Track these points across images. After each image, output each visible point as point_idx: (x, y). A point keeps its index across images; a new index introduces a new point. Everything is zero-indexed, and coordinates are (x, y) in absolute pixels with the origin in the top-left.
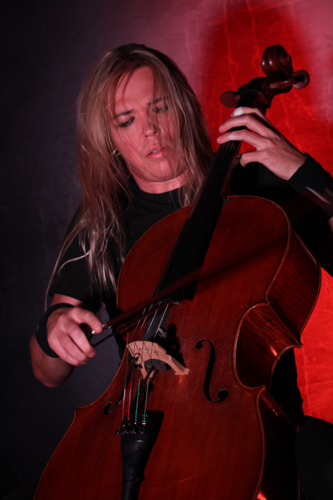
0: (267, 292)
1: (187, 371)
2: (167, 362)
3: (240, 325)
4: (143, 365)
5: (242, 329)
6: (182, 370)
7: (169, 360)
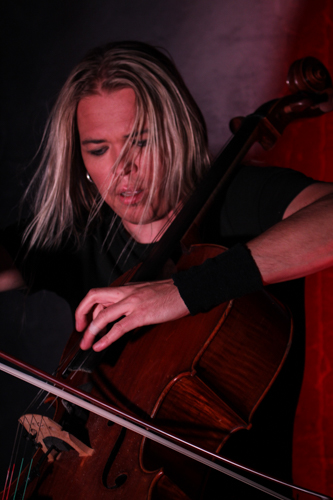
0: (196, 359)
1: (90, 452)
2: (65, 440)
3: (160, 398)
4: (43, 443)
5: (162, 403)
6: (84, 451)
7: (66, 437)
